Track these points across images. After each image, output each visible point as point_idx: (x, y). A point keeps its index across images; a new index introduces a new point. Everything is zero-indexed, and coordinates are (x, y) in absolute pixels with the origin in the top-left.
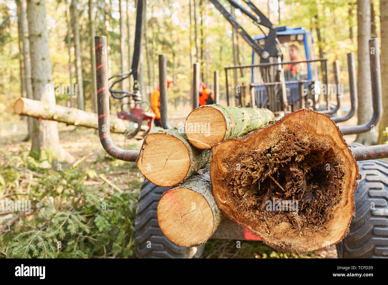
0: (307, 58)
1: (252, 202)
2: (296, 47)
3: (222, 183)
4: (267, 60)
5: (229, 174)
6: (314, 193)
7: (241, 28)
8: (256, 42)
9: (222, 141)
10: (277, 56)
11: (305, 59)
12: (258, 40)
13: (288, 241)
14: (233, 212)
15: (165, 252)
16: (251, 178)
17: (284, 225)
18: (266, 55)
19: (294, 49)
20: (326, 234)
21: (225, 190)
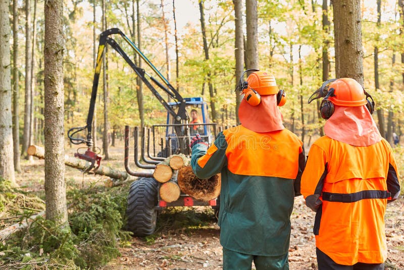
0: (204, 122)
1: (191, 187)
2: (196, 111)
3: (182, 181)
4: (179, 122)
5: (184, 178)
6: (210, 183)
7: (164, 100)
8: (171, 106)
9: (182, 167)
10: (186, 120)
11: (203, 123)
12: (172, 105)
13: (202, 198)
14: (185, 190)
15: (143, 222)
16: (191, 179)
17: (201, 193)
18: (179, 118)
19: (194, 112)
20: (213, 195)
21: (183, 183)
